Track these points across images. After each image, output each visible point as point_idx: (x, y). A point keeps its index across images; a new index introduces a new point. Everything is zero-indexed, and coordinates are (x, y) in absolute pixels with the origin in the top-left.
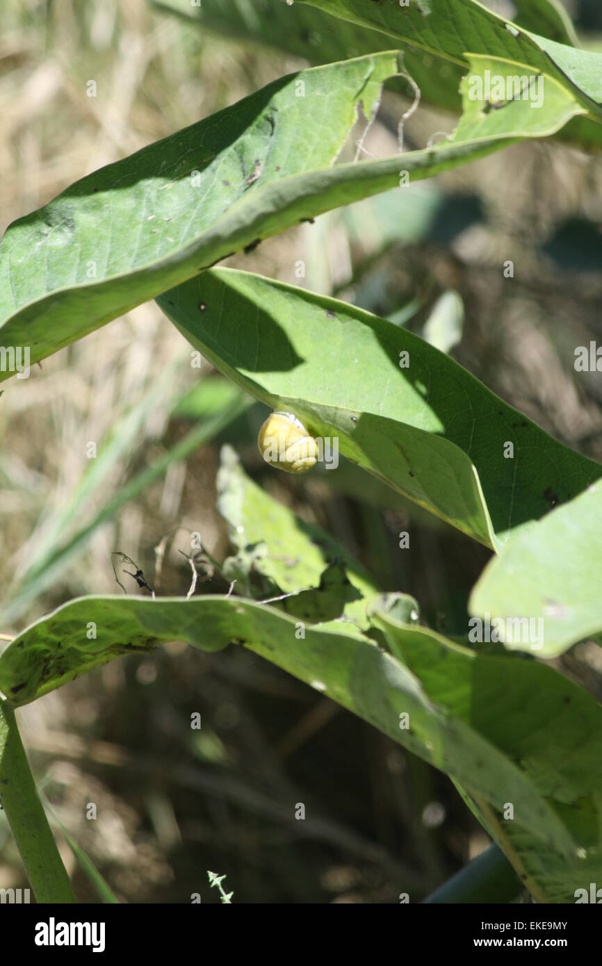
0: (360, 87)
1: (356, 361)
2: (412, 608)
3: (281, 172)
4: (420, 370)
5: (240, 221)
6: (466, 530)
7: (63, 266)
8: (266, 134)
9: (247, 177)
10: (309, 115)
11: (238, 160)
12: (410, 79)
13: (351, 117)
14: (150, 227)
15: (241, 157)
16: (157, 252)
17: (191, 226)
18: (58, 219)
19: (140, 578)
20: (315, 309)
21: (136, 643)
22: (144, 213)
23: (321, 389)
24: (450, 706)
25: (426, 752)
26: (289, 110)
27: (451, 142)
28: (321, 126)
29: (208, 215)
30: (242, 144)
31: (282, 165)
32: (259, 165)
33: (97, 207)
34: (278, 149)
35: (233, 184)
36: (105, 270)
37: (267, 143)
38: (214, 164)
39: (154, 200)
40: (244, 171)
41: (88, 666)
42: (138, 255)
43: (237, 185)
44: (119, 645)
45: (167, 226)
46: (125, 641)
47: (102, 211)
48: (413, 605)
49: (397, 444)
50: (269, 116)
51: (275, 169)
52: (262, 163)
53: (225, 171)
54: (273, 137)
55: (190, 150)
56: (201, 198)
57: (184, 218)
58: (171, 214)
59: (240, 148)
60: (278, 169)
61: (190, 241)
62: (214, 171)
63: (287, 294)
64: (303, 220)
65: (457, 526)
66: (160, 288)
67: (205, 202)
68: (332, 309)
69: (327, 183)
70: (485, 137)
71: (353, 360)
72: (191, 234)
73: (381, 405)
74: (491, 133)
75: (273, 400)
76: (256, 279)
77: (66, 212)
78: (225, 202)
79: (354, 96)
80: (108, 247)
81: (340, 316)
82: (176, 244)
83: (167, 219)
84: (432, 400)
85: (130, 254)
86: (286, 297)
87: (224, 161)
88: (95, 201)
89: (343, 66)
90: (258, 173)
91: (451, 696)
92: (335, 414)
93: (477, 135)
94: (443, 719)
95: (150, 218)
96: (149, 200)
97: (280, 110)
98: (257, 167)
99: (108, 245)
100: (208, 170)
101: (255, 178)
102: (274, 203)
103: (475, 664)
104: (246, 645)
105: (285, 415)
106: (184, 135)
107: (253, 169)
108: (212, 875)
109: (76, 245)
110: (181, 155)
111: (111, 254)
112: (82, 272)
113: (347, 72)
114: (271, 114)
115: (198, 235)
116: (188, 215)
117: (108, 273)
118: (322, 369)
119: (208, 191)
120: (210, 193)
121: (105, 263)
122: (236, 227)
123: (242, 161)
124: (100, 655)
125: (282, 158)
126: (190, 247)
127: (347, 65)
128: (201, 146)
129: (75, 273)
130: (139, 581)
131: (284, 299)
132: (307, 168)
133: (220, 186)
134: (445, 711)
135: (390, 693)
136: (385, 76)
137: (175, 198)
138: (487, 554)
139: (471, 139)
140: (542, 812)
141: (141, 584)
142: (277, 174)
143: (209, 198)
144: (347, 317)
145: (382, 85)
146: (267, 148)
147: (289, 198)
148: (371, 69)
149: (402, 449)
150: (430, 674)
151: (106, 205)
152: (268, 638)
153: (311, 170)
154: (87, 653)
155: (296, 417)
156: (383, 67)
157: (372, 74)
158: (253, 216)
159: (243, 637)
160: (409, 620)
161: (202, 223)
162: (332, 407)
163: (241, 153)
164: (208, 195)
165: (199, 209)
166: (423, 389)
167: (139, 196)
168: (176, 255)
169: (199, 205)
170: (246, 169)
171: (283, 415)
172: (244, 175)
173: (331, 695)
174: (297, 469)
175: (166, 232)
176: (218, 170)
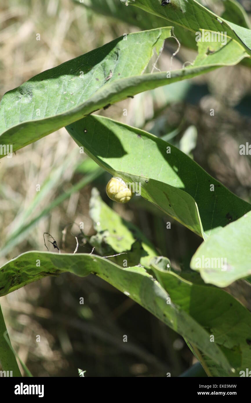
0: (155, 41)
1: (149, 156)
2: (167, 263)
3: (120, 76)
4: (176, 161)
5: (102, 96)
6: (192, 229)
7: (27, 112)
8: (115, 59)
9: (106, 77)
10: (133, 52)
11: (103, 70)
12: (176, 39)
13: (151, 54)
14: (65, 97)
15: (104, 69)
16: (67, 107)
17: (82, 97)
18: (26, 92)
19: (55, 244)
20: (133, 134)
21: (51, 272)
22: (62, 91)
23: (134, 168)
24: (181, 305)
25: (171, 324)
26: (125, 50)
27: (192, 66)
28: (138, 57)
29: (89, 92)
30: (105, 63)
31: (121, 73)
32: (111, 72)
33: (42, 87)
34: (120, 66)
35: (100, 80)
36: (45, 114)
37: (115, 63)
38: (92, 71)
39: (66, 85)
40: (105, 75)
41: (31, 280)
42: (59, 108)
43: (102, 80)
44: (44, 272)
45: (71, 97)
46: (47, 271)
47: (44, 89)
48: (168, 261)
49: (164, 192)
50: (116, 52)
51: (118, 74)
52: (113, 71)
53: (97, 74)
54: (118, 61)
55: (83, 65)
56: (87, 85)
57: (79, 93)
58: (73, 92)
59: (104, 65)
60: (119, 74)
61: (81, 103)
62: (92, 74)
63: (121, 127)
64: (129, 97)
65: (189, 228)
66: (67, 123)
67: (88, 87)
68: (140, 134)
69: (139, 81)
70: (207, 65)
71: (148, 156)
72: (81, 100)
73: (159, 175)
74: (209, 63)
75: (113, 172)
76: (109, 120)
77: (29, 89)
78: (96, 87)
79: (152, 45)
80: (46, 105)
81: (143, 137)
82: (75, 104)
83: (72, 94)
84: (180, 174)
85: (55, 108)
86: (121, 128)
87: (97, 70)
88: (42, 85)
89: (149, 32)
90: (111, 76)
91: (182, 301)
92: (139, 179)
93: (204, 64)
94: (177, 310)
95: (65, 93)
96: (64, 85)
97: (121, 50)
98: (111, 73)
99: (46, 104)
100: (89, 73)
101: (110, 78)
102: (116, 89)
103: (193, 288)
104: (97, 275)
105: (118, 179)
106: (81, 58)
107: (109, 74)
108: (80, 370)
109: (33, 103)
110: (78, 67)
111: (47, 108)
112: (34, 115)
113: (150, 35)
114: (117, 51)
115: (84, 101)
116: (80, 92)
117: (46, 115)
118: (135, 159)
119: (90, 82)
120: (90, 83)
121: (45, 111)
122: (100, 98)
123: (104, 70)
124: (36, 276)
125: (121, 70)
126: (80, 106)
127: (150, 32)
128: (87, 63)
129: (32, 115)
130: (54, 246)
131: (120, 129)
132: (131, 75)
133: (95, 81)
134: (179, 307)
135: (156, 298)
136: (166, 37)
137: (75, 85)
138: (200, 240)
139: (201, 66)
140: (217, 352)
141: (55, 247)
142: (119, 77)
143: (90, 85)
144: (146, 138)
145: (164, 41)
146: (115, 65)
147: (123, 87)
148: (160, 34)
149: (166, 195)
150: (173, 291)
151: (46, 87)
152: (106, 273)
153: (133, 76)
154: (30, 275)
155: (122, 179)
156: (165, 33)
157: (160, 36)
158: (108, 94)
159: (96, 271)
160: (166, 268)
161: (86, 96)
162: (137, 176)
163: (104, 66)
164: (89, 84)
165: (85, 90)
166: (176, 169)
167: (60, 83)
168: (74, 109)
169: (86, 88)
170: (106, 74)
171: (117, 178)
172: (105, 76)
173: (132, 298)
174: (122, 201)
175: (71, 99)
176: (94, 74)
